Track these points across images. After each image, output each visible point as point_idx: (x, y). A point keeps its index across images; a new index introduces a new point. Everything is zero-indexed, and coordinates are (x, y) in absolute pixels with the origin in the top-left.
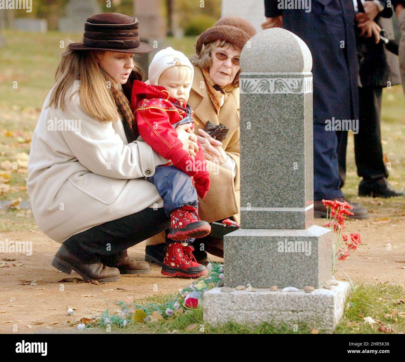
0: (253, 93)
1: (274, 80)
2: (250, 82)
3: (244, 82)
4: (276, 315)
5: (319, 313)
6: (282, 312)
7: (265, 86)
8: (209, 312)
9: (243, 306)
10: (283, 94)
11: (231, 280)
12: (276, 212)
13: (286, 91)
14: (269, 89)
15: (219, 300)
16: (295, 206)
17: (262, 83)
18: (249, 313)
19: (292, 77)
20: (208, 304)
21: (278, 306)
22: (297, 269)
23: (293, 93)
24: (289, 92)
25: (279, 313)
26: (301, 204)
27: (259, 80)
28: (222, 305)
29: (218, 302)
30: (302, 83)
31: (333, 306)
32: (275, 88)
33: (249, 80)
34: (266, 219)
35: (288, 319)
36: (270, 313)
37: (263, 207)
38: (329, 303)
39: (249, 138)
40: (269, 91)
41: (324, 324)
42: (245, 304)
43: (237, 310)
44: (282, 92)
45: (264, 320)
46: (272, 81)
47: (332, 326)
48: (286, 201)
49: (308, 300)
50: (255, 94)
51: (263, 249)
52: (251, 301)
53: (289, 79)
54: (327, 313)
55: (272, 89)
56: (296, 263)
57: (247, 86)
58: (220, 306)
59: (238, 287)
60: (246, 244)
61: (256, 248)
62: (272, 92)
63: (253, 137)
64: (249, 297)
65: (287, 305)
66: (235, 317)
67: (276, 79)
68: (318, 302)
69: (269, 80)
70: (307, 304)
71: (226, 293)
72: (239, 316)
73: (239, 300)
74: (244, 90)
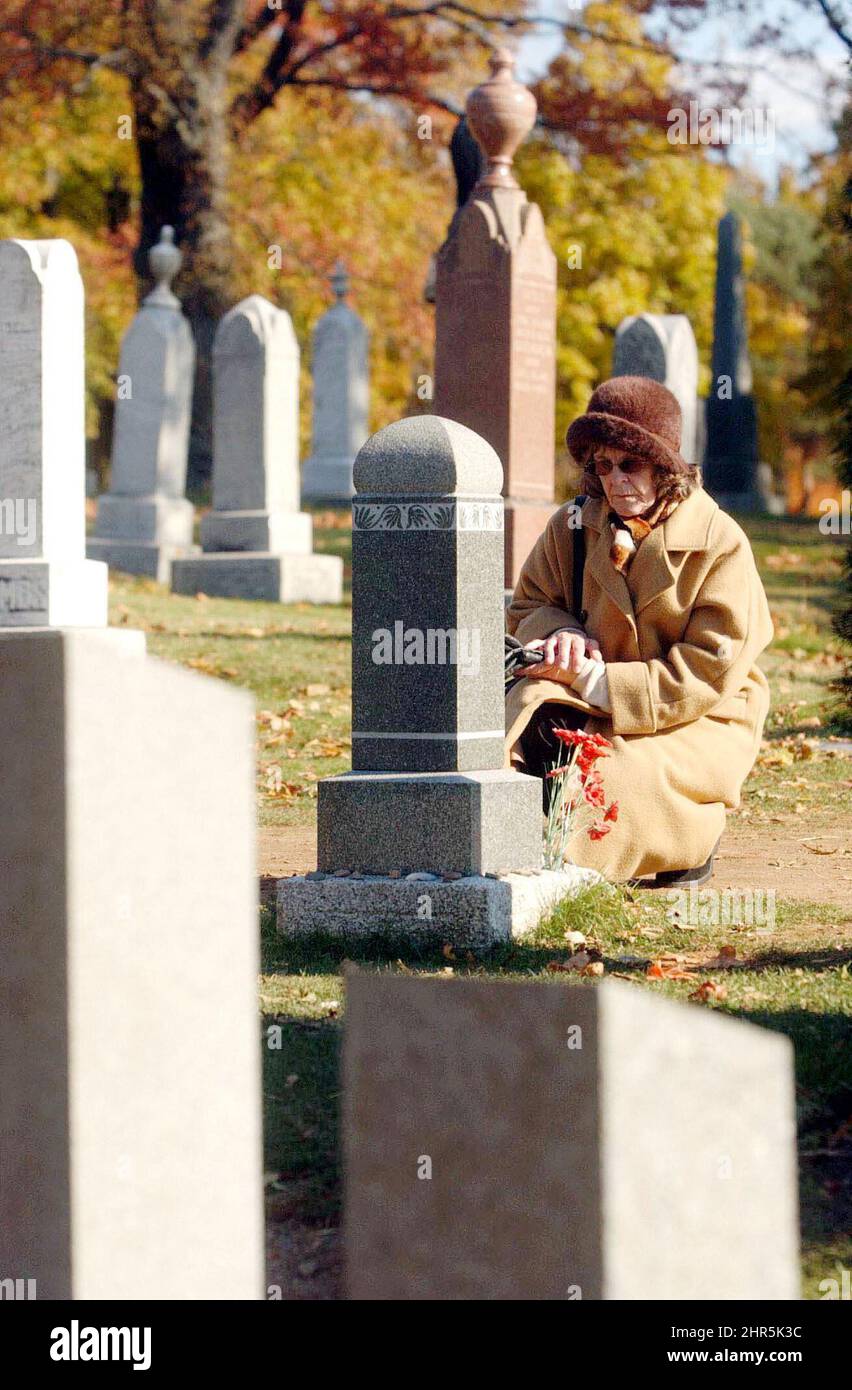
0: (374, 529)
1: (408, 506)
2: (368, 511)
3: (360, 509)
4: (393, 921)
5: (462, 918)
6: (402, 916)
7: (394, 517)
8: (284, 915)
9: (340, 904)
10: (422, 531)
11: (328, 860)
12: (411, 741)
13: (427, 526)
14: (399, 523)
15: (299, 893)
16: (441, 731)
17: (389, 512)
18: (348, 916)
19: (438, 502)
20: (282, 901)
21: (396, 904)
22: (436, 840)
23: (437, 529)
24: (432, 527)
25: (397, 918)
26: (451, 726)
27: (383, 507)
28: (305, 902)
29: (299, 896)
30: (453, 513)
31: (487, 907)
32: (410, 520)
33: (367, 507)
34: (395, 752)
35: (413, 928)
36: (383, 916)
37: (390, 732)
38: (479, 901)
39: (367, 609)
40: (400, 526)
41: (471, 938)
42: (343, 900)
43: (330, 911)
44: (422, 528)
45: (372, 930)
46: (404, 508)
47: (483, 942)
48: (427, 722)
49: (445, 896)
50: (377, 532)
51: (381, 805)
52: (352, 895)
53: (433, 505)
54: (475, 918)
55: (404, 522)
56: (433, 829)
57: (364, 518)
58: (302, 903)
59: (337, 873)
60: (353, 796)
61: (370, 804)
62: (405, 529)
63: (373, 606)
64: (349, 889)
65: (410, 904)
66: (327, 924)
67: (411, 505)
68: (461, 898)
69: (400, 506)
70: (443, 902)
71: (312, 882)
72: (332, 922)
73: (332, 893)
74: (360, 525)
